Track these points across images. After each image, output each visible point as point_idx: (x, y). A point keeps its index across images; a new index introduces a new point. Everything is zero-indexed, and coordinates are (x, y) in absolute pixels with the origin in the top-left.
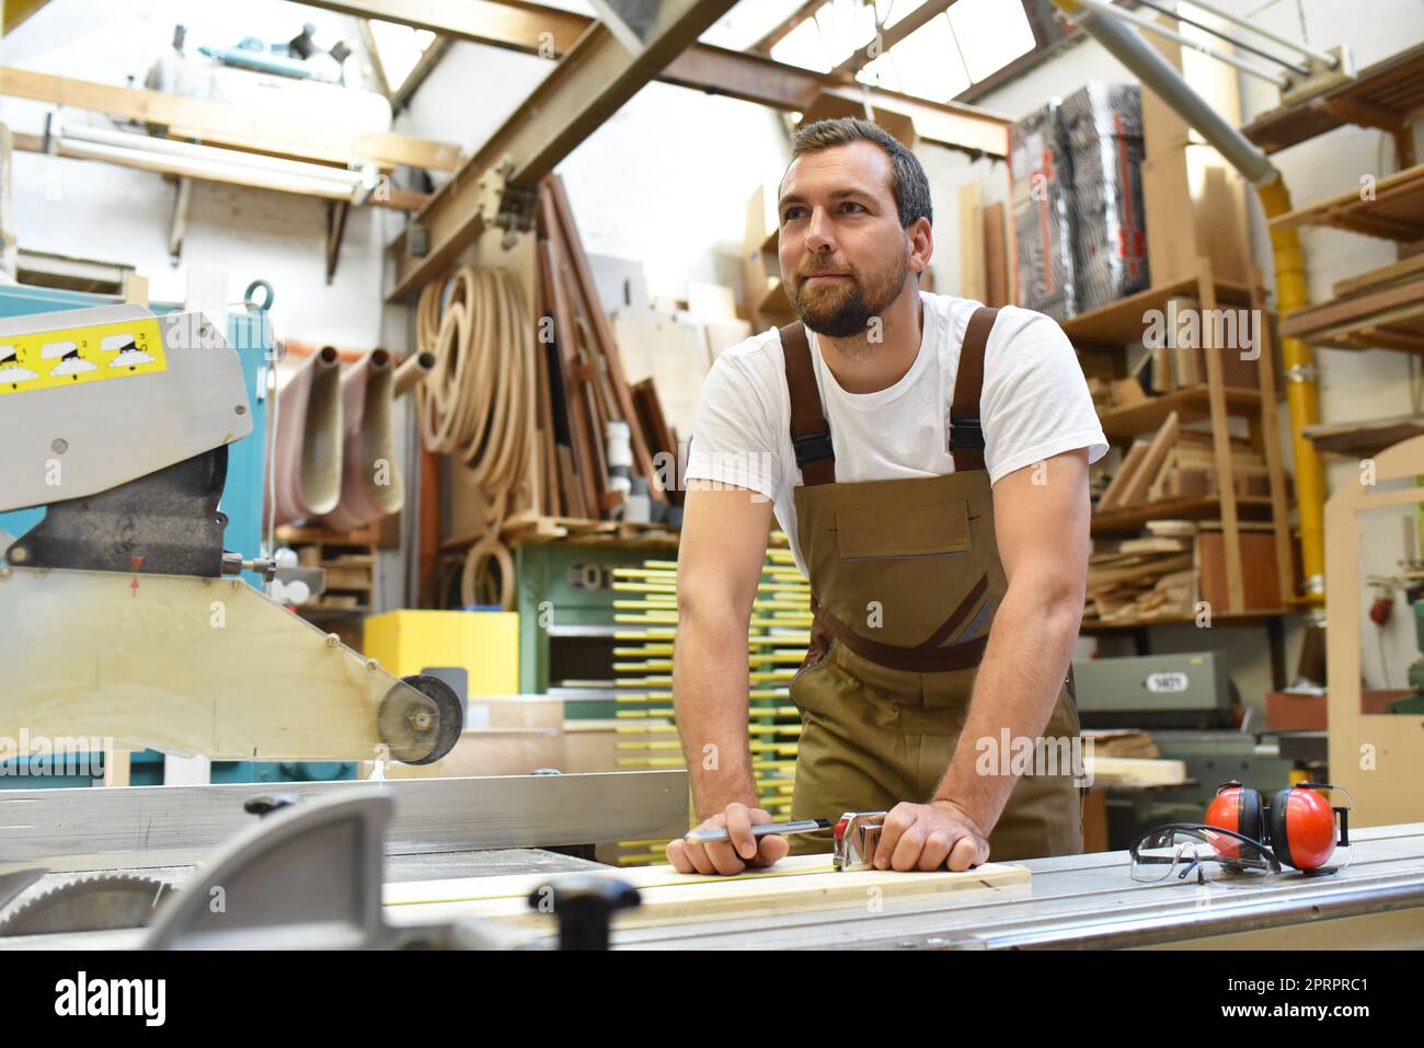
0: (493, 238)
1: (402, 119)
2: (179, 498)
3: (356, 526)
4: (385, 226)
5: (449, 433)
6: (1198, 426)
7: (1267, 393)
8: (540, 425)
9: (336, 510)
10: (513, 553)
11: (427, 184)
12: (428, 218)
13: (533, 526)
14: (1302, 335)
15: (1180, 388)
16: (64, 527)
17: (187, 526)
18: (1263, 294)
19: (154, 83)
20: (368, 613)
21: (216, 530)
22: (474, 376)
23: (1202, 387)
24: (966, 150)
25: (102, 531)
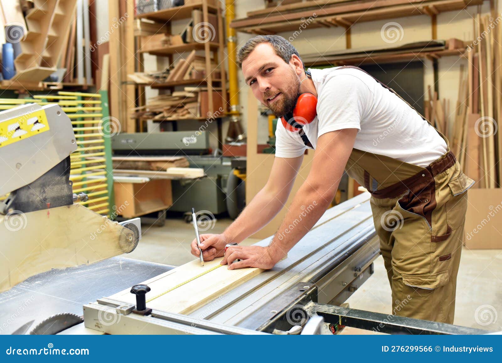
2: (58, 178)
7: (221, 44)
14: (234, 28)
15: (195, 42)
16: (24, 197)
17: (61, 188)
18: (221, 10)
21: (70, 187)
25: (36, 196)
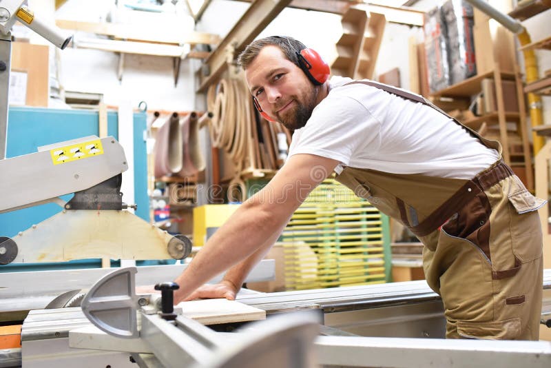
0: (232, 69)
1: (198, 25)
2: (109, 189)
3: (189, 175)
4: (195, 65)
5: (220, 140)
6: (495, 127)
7: (522, 113)
8: (253, 136)
9: (182, 171)
10: (245, 183)
11: (208, 48)
12: (209, 62)
13: (251, 173)
14: (534, 91)
15: (488, 113)
16: (79, 199)
17: (112, 196)
18: (521, 75)
19: (109, 20)
20: (195, 206)
21: (120, 197)
22: (228, 120)
23: (495, 113)
24: (408, 25)
25: (89, 199)
